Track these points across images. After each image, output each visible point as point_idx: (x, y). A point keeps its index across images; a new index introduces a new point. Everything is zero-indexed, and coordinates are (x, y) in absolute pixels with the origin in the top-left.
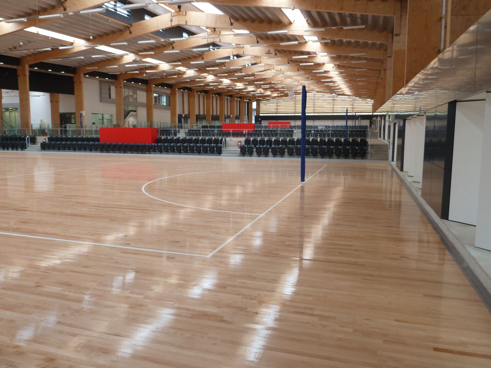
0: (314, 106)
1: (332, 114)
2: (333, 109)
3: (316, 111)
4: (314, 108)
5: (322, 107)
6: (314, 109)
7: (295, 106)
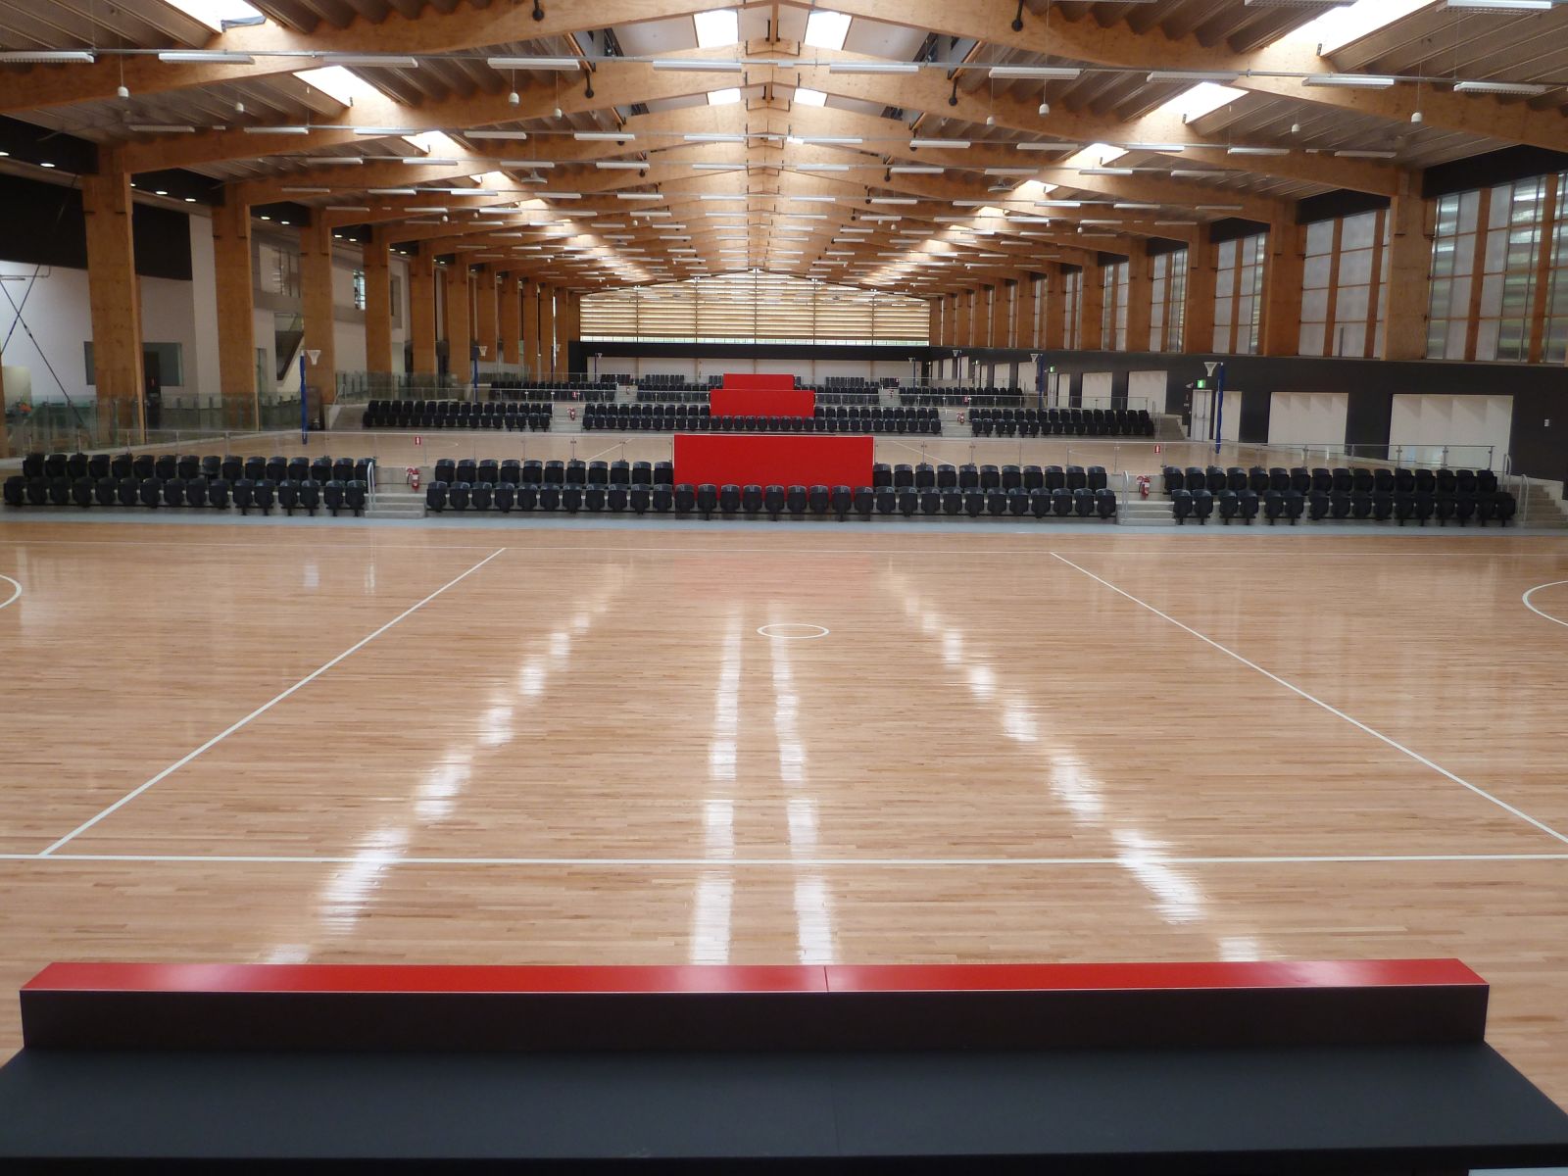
0: (756, 315)
1: (810, 342)
2: (814, 327)
3: (762, 330)
4: (755, 321)
5: (781, 319)
6: (756, 326)
7: (696, 314)
